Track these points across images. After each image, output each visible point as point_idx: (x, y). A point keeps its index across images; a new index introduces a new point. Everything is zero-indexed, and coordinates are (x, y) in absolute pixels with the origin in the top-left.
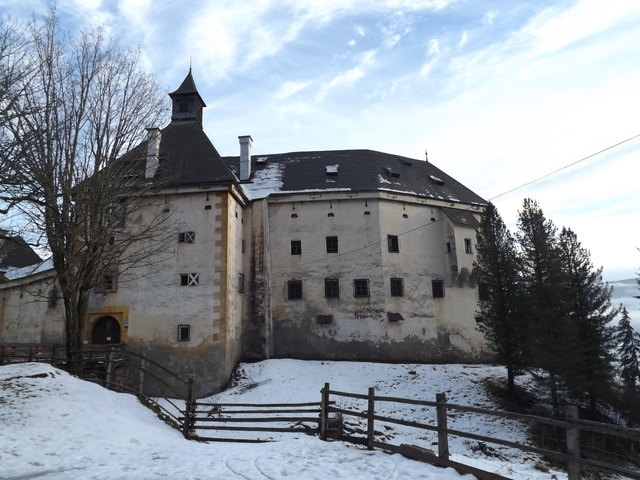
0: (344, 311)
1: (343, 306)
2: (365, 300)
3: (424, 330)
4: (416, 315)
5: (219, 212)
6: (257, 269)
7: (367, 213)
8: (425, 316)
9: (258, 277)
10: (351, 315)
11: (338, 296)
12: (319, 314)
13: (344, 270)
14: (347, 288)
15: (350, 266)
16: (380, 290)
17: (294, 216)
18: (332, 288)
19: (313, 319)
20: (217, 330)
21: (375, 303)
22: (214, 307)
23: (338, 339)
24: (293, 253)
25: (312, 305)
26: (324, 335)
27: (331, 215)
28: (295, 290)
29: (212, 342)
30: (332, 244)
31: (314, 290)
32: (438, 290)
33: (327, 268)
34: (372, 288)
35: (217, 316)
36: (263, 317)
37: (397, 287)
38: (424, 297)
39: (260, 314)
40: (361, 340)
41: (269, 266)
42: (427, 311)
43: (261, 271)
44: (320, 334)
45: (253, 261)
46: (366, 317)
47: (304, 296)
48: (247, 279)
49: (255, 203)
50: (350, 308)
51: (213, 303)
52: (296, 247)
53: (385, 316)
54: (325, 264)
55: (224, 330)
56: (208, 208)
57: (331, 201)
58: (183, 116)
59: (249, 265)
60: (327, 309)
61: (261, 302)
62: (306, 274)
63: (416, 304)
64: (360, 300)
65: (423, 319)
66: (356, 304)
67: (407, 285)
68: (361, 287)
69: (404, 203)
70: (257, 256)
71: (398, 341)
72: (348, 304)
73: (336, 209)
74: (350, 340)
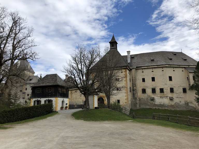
0: (157, 96)
1: (157, 95)
2: (163, 94)
3: (180, 102)
4: (178, 97)
5: (125, 73)
6: (134, 86)
7: (163, 71)
8: (180, 98)
9: (134, 88)
10: (159, 97)
11: (155, 93)
12: (150, 97)
13: (157, 86)
14: (158, 90)
15: (158, 85)
16: (167, 91)
17: (143, 72)
18: (154, 91)
19: (149, 98)
20: (126, 101)
21: (165, 94)
22: (125, 96)
23: (156, 103)
24: (143, 81)
25: (149, 95)
26: (152, 103)
27: (153, 71)
28: (144, 91)
29: (125, 104)
30: (153, 79)
31: (149, 91)
32: (185, 91)
33: (152, 85)
34: (165, 90)
35: (126, 98)
36: (136, 98)
37: (172, 90)
38: (180, 93)
39: (135, 97)
40: (162, 104)
41: (137, 85)
42: (181, 97)
43: (135, 86)
44: (151, 102)
45: (133, 84)
46: (163, 98)
47: (146, 93)
48: (132, 88)
49: (133, 70)
50: (159, 96)
51: (125, 95)
52: (144, 80)
53: (168, 98)
54: (152, 84)
55: (128, 101)
56: (122, 72)
57: (152, 68)
58: (113, 47)
59: (132, 85)
60: (153, 96)
61: (135, 94)
62: (147, 87)
63: (178, 95)
64: (162, 94)
65: (180, 99)
66: (160, 95)
67: (175, 90)
68: (162, 90)
69: (173, 67)
70: (134, 83)
71: (173, 104)
72: (158, 94)
73: (154, 70)
74: (159, 104)
